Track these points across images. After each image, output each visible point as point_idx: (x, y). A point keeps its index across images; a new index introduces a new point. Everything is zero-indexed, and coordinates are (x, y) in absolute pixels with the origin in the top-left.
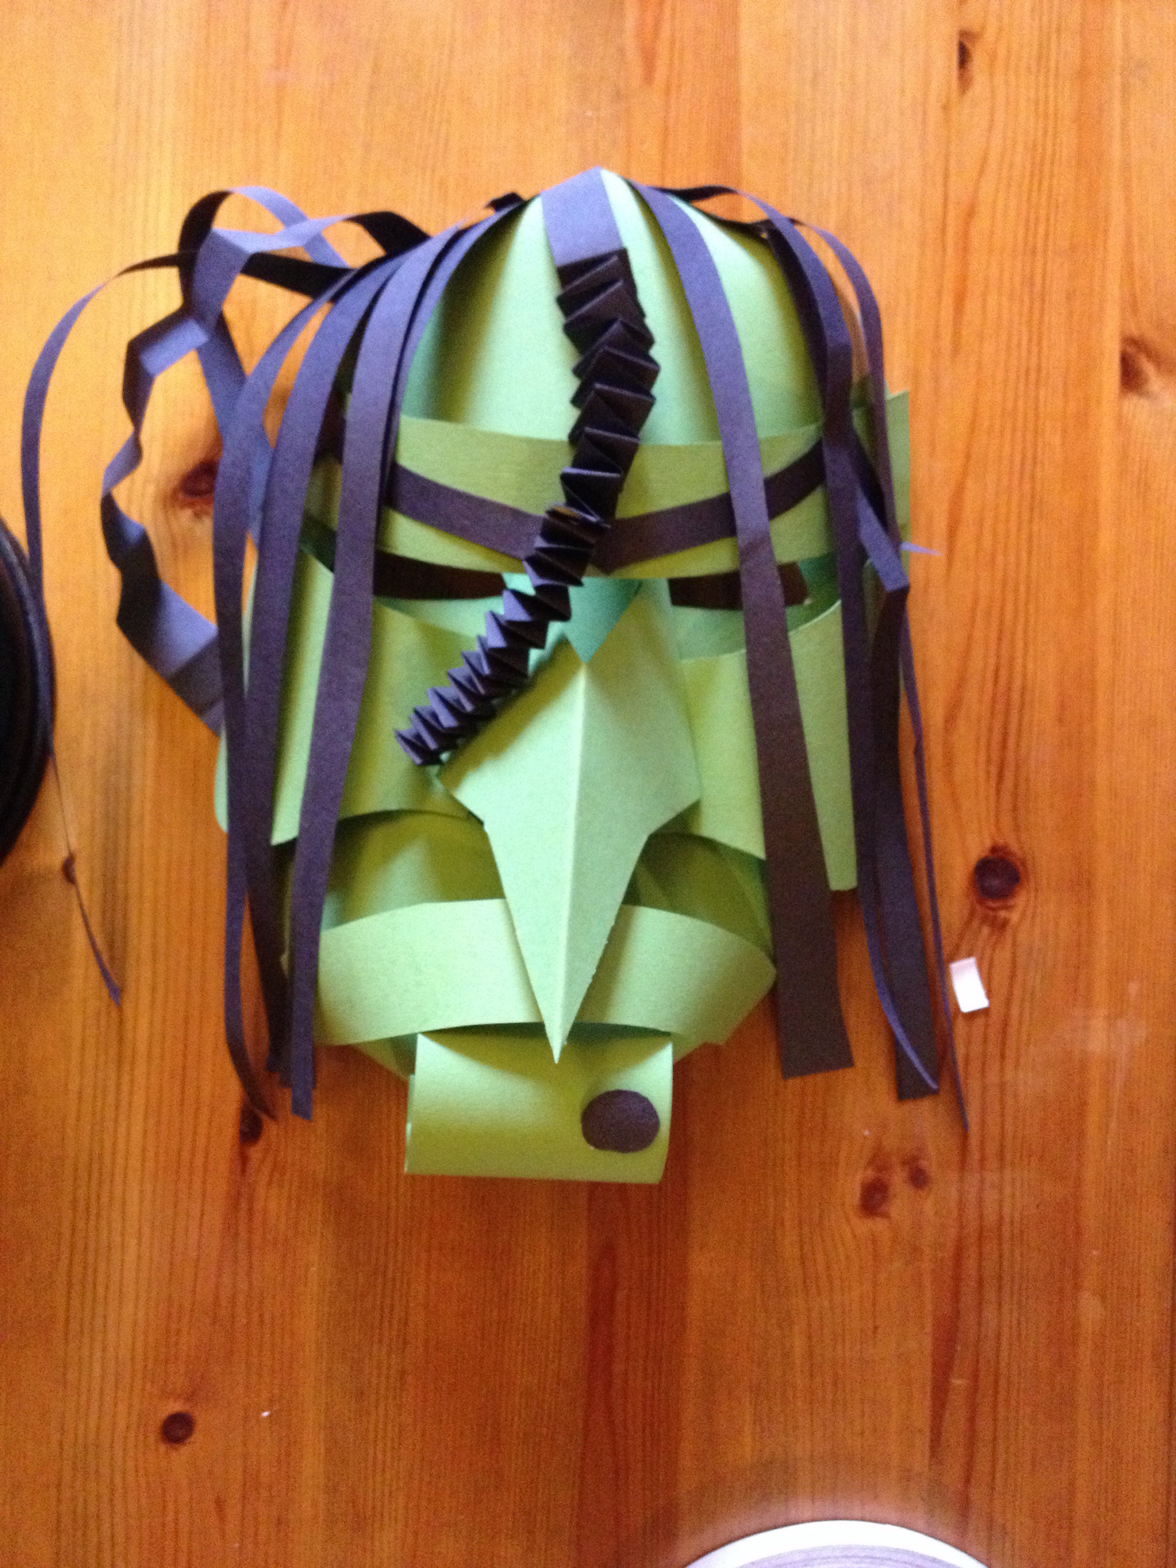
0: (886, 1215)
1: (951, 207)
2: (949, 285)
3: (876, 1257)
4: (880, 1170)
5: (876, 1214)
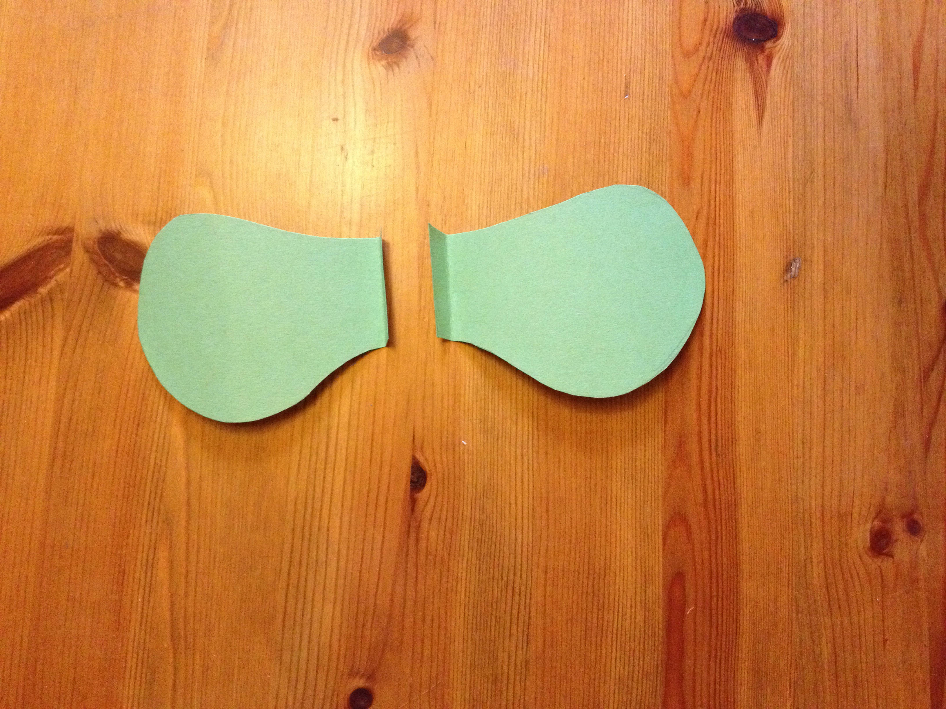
0: (890, 555)
3: (883, 586)
4: (884, 521)
5: (883, 554)
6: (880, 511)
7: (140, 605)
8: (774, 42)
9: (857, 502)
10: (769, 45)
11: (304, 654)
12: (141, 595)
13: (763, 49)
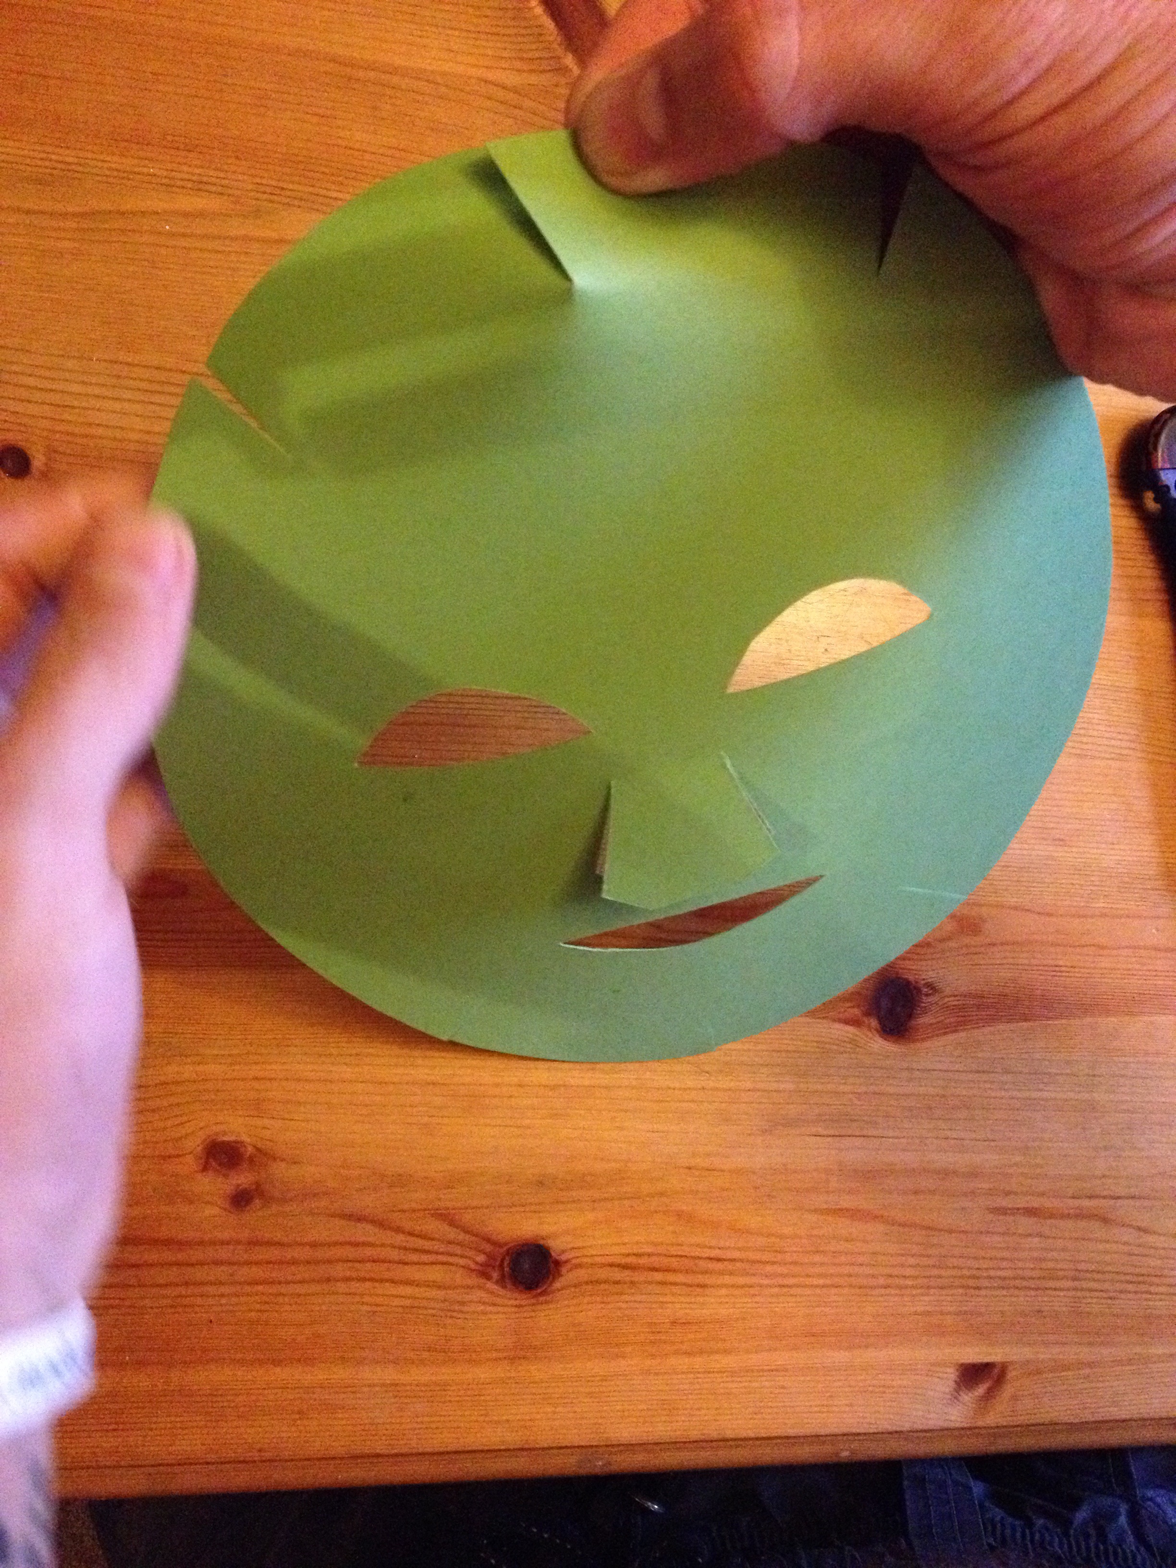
0: (205, 1168)
1: (1112, 1202)
2: (1048, 1203)
3: (164, 1158)
4: (251, 1159)
5: (207, 1158)
6: (265, 1154)
7: (145, 170)
8: (876, 1030)
9: (278, 1124)
10: (874, 1023)
11: (75, 388)
12: (159, 173)
13: (867, 1014)
